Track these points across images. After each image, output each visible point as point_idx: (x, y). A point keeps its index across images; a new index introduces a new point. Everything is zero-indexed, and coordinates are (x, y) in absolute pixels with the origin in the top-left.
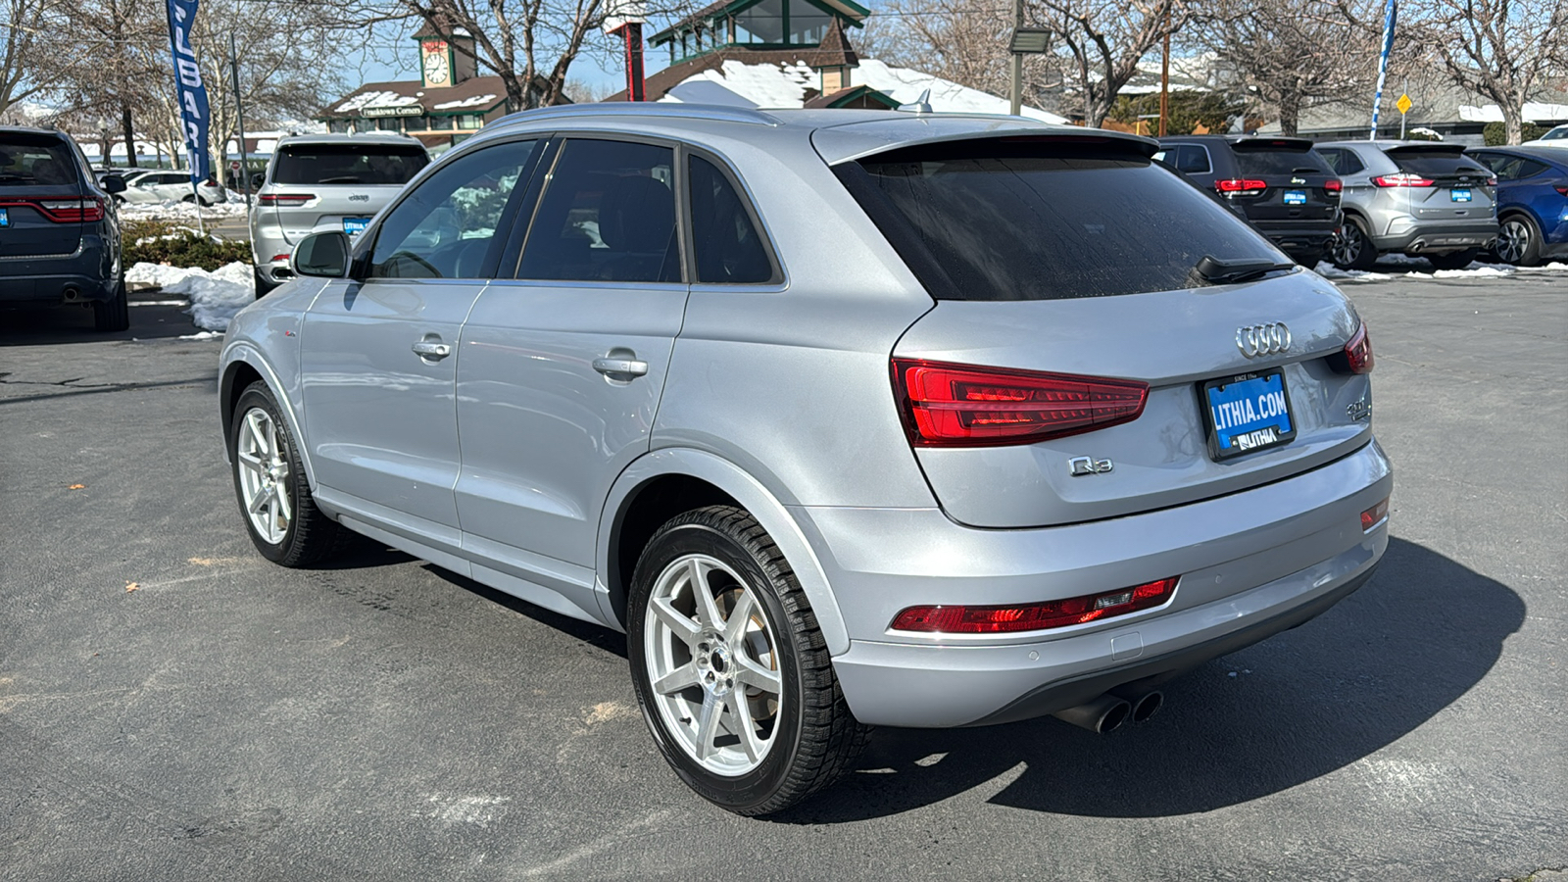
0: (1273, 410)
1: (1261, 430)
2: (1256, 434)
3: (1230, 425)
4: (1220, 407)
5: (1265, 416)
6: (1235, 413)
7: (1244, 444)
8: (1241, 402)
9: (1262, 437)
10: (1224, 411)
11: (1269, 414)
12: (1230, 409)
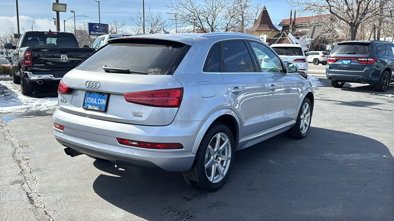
0: (101, 103)
1: (95, 106)
2: (94, 106)
3: (89, 102)
4: (88, 98)
5: (99, 104)
6: (91, 100)
7: (89, 107)
8: (94, 98)
9: (95, 108)
10: (89, 99)
11: (100, 104)
12: (90, 99)
